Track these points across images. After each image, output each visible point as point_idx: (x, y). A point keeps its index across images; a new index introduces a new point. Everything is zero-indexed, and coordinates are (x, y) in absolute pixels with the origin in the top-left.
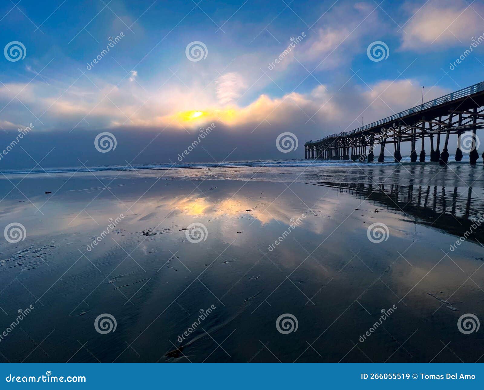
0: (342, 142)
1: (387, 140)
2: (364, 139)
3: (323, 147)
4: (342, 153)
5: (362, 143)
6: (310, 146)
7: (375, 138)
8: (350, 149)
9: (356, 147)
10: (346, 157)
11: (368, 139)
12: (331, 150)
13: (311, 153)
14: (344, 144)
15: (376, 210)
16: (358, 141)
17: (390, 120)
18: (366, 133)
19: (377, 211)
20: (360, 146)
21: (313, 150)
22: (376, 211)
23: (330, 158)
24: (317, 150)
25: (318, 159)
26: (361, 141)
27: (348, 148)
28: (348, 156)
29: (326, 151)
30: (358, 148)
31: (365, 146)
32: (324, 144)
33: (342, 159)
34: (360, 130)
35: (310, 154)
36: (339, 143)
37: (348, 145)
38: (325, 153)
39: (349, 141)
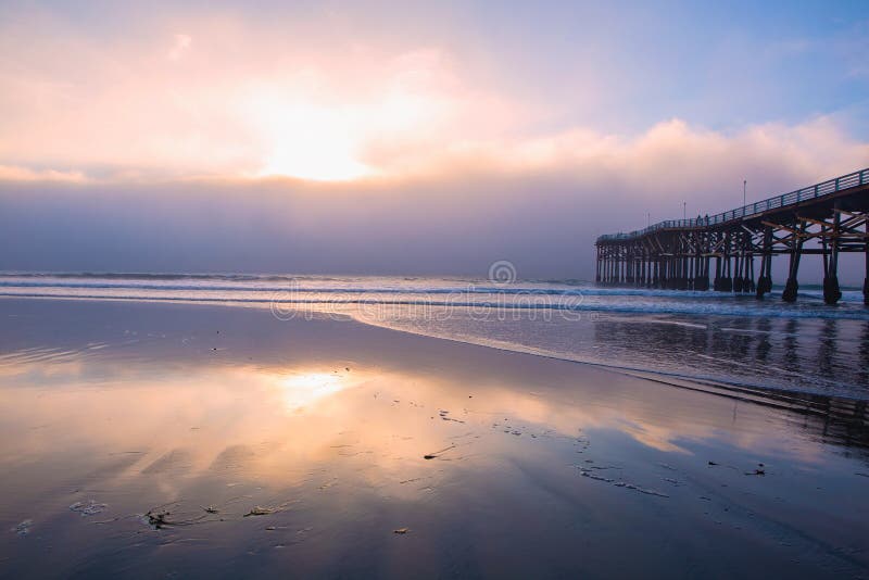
0: (692, 243)
1: (806, 245)
2: (748, 238)
3: (644, 250)
4: (691, 273)
5: (743, 249)
6: (608, 245)
7: (775, 238)
8: (713, 261)
9: (728, 257)
10: (702, 283)
11: (757, 239)
12: (663, 260)
13: (611, 265)
14: (698, 247)
15: (761, 469)
16: (733, 243)
17: (812, 196)
18: (755, 223)
19: (762, 473)
20: (736, 256)
21: (618, 259)
22: (759, 473)
23: (662, 282)
24: (629, 258)
25: (630, 281)
26: (740, 243)
27: (708, 258)
28: (707, 278)
29: (652, 264)
30: (733, 259)
31: (750, 257)
32: (648, 245)
33: (691, 289)
34: (739, 214)
35: (609, 268)
36: (686, 243)
37: (708, 251)
38: (650, 268)
39: (710, 240)
